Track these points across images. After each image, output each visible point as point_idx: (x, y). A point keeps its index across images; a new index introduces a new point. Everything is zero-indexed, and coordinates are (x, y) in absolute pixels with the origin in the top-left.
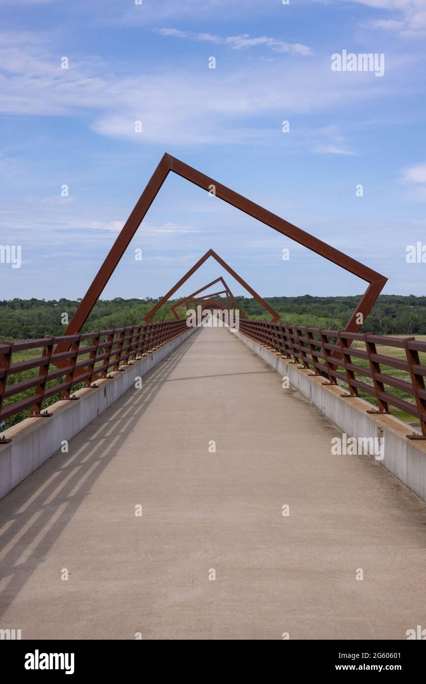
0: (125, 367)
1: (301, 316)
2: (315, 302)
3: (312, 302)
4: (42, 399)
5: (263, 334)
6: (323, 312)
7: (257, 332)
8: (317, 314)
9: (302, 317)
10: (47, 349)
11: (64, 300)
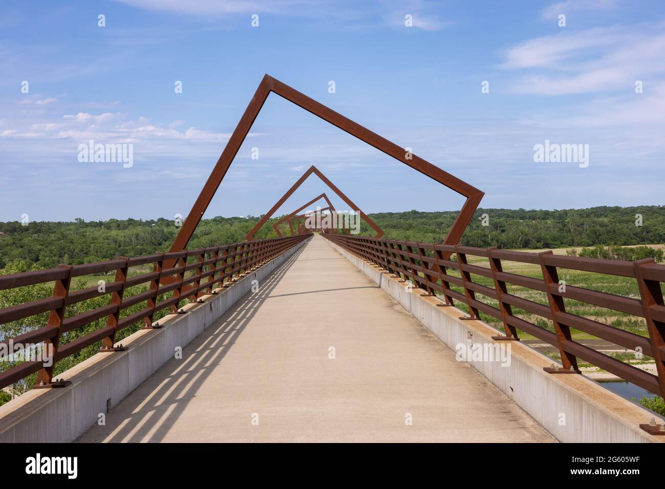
0: (229, 284)
1: (407, 232)
2: (422, 217)
3: (419, 218)
4: (153, 311)
5: (366, 250)
6: (430, 228)
7: (361, 248)
8: (424, 230)
9: (410, 233)
10: (157, 265)
11: (162, 219)
